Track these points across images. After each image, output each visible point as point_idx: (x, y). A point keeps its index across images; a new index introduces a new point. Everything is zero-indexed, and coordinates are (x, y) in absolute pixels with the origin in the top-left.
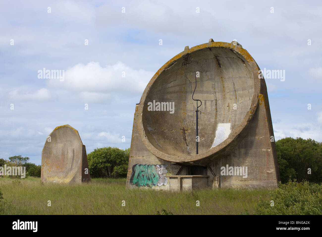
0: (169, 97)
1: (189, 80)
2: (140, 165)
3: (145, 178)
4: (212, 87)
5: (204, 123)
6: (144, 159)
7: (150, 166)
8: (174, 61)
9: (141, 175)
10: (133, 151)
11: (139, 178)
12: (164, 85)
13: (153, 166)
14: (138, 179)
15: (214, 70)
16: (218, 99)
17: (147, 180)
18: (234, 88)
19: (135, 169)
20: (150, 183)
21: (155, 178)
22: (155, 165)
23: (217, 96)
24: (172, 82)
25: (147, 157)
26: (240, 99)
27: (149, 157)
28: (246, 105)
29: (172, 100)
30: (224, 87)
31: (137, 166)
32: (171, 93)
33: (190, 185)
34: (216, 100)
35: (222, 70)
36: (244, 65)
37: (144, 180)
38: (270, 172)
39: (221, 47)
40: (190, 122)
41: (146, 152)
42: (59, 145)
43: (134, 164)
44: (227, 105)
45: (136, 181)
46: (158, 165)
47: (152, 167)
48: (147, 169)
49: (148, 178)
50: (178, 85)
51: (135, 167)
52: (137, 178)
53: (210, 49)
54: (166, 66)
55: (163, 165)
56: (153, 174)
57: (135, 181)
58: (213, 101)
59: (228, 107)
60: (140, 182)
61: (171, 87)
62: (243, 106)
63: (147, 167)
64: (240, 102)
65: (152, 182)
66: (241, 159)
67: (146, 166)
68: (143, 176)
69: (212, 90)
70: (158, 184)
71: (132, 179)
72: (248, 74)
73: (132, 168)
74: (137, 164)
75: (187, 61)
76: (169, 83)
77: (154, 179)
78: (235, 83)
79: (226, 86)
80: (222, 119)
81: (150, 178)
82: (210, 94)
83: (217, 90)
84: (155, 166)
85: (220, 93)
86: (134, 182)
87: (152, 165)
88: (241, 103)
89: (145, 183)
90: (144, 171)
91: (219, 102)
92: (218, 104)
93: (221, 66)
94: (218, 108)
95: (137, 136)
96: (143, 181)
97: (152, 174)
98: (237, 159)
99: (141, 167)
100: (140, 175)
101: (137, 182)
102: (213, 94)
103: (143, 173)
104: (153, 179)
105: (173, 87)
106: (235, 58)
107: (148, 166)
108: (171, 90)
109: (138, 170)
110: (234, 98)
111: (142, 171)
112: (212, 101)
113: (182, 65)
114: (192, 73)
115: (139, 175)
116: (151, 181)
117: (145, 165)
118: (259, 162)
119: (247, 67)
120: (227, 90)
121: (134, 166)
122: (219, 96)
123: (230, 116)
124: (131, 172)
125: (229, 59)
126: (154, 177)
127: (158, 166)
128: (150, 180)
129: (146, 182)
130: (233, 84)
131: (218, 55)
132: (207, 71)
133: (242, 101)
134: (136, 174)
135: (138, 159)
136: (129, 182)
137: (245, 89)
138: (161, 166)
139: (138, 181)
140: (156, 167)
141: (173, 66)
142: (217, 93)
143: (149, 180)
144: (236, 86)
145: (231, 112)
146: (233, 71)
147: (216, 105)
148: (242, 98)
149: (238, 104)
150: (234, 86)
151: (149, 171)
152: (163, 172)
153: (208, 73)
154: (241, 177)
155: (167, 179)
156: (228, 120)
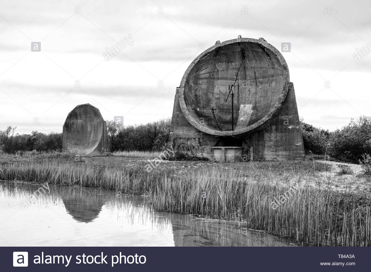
0: (201, 82)
1: (217, 68)
2: (180, 138)
3: (185, 149)
4: (236, 75)
5: (228, 105)
6: (184, 133)
7: (189, 139)
8: (208, 53)
9: (181, 146)
10: (174, 127)
11: (179, 149)
12: (198, 73)
13: (193, 139)
15: (238, 61)
16: (240, 85)
18: (255, 76)
20: (189, 153)
23: (239, 82)
24: (204, 70)
25: (187, 131)
26: (260, 85)
28: (266, 90)
29: (203, 84)
30: (246, 75)
31: (178, 139)
32: (202, 79)
33: (233, 155)
34: (238, 85)
35: (246, 61)
36: (268, 57)
38: (298, 145)
39: (250, 42)
40: (217, 103)
41: (186, 127)
42: (79, 121)
43: (175, 137)
44: (248, 90)
48: (186, 142)
49: (188, 149)
50: (208, 73)
51: (176, 140)
53: (239, 43)
54: (201, 56)
55: (202, 138)
56: (193, 146)
57: (175, 151)
58: (236, 87)
59: (249, 92)
60: (180, 152)
61: (203, 74)
62: (262, 90)
63: (187, 140)
64: (260, 88)
65: (192, 152)
66: (272, 134)
68: (183, 147)
69: (235, 77)
70: (197, 154)
72: (270, 65)
74: (177, 137)
75: (217, 53)
76: (201, 71)
78: (256, 72)
79: (247, 74)
80: (244, 101)
81: (189, 149)
83: (239, 77)
84: (195, 139)
87: (191, 139)
89: (185, 153)
90: (184, 143)
91: (241, 87)
92: (240, 89)
93: (246, 58)
94: (240, 92)
95: (178, 114)
96: (183, 152)
97: (191, 146)
98: (269, 134)
101: (178, 153)
103: (183, 145)
104: (193, 150)
105: (205, 74)
106: (260, 52)
108: (202, 76)
109: (178, 142)
110: (255, 84)
111: (182, 143)
113: (213, 56)
114: (220, 63)
115: (179, 146)
116: (190, 151)
117: (185, 138)
118: (288, 136)
119: (271, 59)
120: (248, 78)
121: (174, 139)
122: (241, 82)
123: (251, 99)
124: (172, 144)
125: (254, 52)
126: (194, 148)
127: (197, 139)
128: (189, 151)
131: (245, 49)
132: (232, 62)
133: (262, 87)
134: (177, 146)
137: (266, 78)
141: (206, 56)
142: (239, 80)
144: (257, 74)
145: (252, 96)
146: (256, 63)
147: (238, 90)
148: (263, 85)
149: (258, 89)
150: (255, 74)
151: (189, 143)
152: (201, 144)
153: (233, 64)
154: (272, 148)
155: (205, 150)
156: (250, 102)
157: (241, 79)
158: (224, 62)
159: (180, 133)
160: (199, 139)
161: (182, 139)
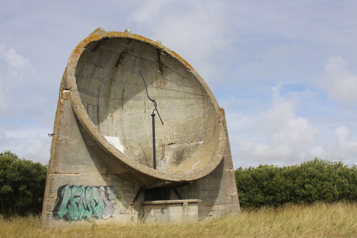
2: (72, 187)
3: (81, 207)
4: (98, 89)
6: (79, 177)
7: (88, 188)
9: (73, 203)
10: (59, 164)
11: (69, 207)
13: (94, 189)
14: (68, 209)
15: (109, 67)
16: (100, 105)
17: (83, 210)
18: (123, 95)
19: (62, 193)
20: (89, 214)
21: (98, 207)
22: (98, 186)
23: (100, 101)
25: (84, 173)
26: (128, 110)
27: (86, 174)
30: (109, 92)
31: (67, 188)
33: (196, 213)
34: (98, 106)
35: (117, 71)
37: (79, 211)
38: (233, 194)
41: (82, 166)
43: (61, 185)
44: (110, 114)
45: (64, 213)
46: (102, 186)
47: (92, 189)
48: (84, 193)
49: (86, 207)
51: (63, 190)
52: (67, 207)
55: (109, 187)
56: (95, 201)
57: (62, 212)
60: (72, 214)
62: (132, 118)
63: (84, 190)
64: (127, 113)
65: (93, 213)
67: (83, 188)
68: (77, 204)
69: (96, 92)
70: (103, 216)
71: (55, 211)
73: (56, 191)
74: (66, 185)
77: (97, 209)
78: (126, 89)
79: (112, 91)
80: (106, 131)
81: (89, 206)
82: (93, 97)
83: (101, 94)
84: (98, 188)
85: (103, 99)
86: (60, 216)
87: (92, 187)
88: (129, 115)
89: (81, 216)
90: (79, 196)
91: (101, 109)
92: (99, 112)
93: (119, 66)
94: (99, 116)
95: (66, 139)
96: (77, 213)
97: (93, 201)
99: (74, 190)
100: (71, 202)
101: (67, 215)
102: (96, 97)
103: (77, 200)
104: (95, 209)
106: (149, 61)
107: (86, 188)
109: (68, 194)
110: (120, 107)
111: (76, 197)
112: (94, 106)
115: (69, 203)
116: (91, 211)
117: (80, 187)
118: (223, 183)
120: (112, 97)
121: (60, 188)
122: (102, 101)
123: (115, 129)
124: (55, 198)
126: (97, 204)
127: (102, 188)
128: (89, 210)
129: (82, 213)
130: (122, 90)
132: (101, 67)
133: (131, 113)
134: (65, 202)
135: (67, 176)
136: (51, 216)
137: (140, 100)
138: (106, 188)
139: (68, 213)
140: (100, 189)
142: (100, 98)
143: (87, 211)
144: (125, 93)
145: (116, 124)
146: (131, 75)
147: (98, 112)
148: (132, 110)
149: (124, 115)
150: (124, 92)
151: (88, 195)
152: (110, 197)
153: (101, 70)
154: (207, 201)
155: (116, 207)
156: (114, 133)
157: (102, 97)
158: (93, 65)
159: (70, 176)
160: (105, 187)
161: (76, 189)
